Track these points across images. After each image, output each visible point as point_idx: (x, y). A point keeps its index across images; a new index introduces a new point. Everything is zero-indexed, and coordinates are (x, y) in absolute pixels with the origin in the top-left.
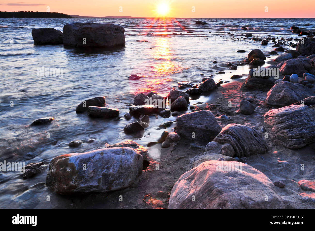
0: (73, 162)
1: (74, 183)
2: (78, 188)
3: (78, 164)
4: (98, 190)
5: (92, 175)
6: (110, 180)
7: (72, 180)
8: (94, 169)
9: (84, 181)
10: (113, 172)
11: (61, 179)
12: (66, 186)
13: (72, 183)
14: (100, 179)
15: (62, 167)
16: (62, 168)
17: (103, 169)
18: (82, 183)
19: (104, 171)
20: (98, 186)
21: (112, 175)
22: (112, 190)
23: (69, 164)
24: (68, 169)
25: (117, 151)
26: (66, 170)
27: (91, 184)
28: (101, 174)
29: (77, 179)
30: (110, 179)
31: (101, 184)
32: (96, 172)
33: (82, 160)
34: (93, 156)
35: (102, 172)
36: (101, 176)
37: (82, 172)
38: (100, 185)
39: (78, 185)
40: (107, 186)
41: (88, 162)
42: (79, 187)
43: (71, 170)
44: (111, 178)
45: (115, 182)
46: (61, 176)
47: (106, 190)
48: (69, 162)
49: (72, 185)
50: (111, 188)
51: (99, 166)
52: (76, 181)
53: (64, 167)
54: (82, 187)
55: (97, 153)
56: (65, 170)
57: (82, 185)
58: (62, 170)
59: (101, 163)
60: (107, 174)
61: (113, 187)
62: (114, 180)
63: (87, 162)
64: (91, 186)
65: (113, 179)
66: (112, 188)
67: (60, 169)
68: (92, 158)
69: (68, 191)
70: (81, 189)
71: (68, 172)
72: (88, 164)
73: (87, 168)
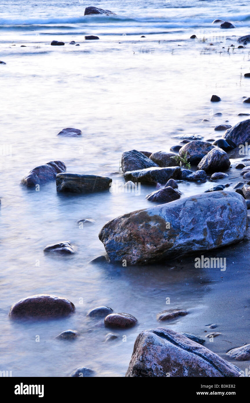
0: (158, 214)
1: (169, 241)
2: (174, 246)
3: (166, 215)
4: (202, 246)
5: (192, 226)
6: (219, 231)
7: (164, 237)
8: (192, 218)
9: (182, 236)
10: (222, 219)
11: (144, 239)
12: (156, 246)
13: (164, 241)
14: (205, 230)
15: (141, 223)
16: (141, 225)
17: (205, 216)
18: (180, 239)
19: (208, 219)
20: (204, 239)
21: (221, 223)
22: (222, 244)
23: (151, 217)
24: (152, 224)
25: (214, 195)
26: (150, 225)
27: (193, 238)
28: (206, 223)
29: (172, 234)
30: (218, 229)
31: (208, 236)
32: (198, 222)
33: (169, 210)
34: (182, 203)
35: (206, 221)
36: (206, 226)
38: (206, 238)
39: (175, 241)
40: (215, 240)
41: (179, 211)
42: (177, 245)
43: (157, 224)
44: (220, 227)
45: (226, 232)
46: (144, 235)
47: (214, 246)
48: (151, 215)
49: (166, 243)
50: (221, 242)
51: (198, 214)
52: (171, 236)
53: (144, 223)
54: (180, 245)
55: (187, 200)
56: (147, 226)
57: (181, 242)
58: (142, 227)
59: (199, 210)
60: (213, 223)
61: (224, 239)
62: (224, 230)
63: (177, 212)
64: (194, 241)
65: (222, 229)
66: (223, 241)
67: (138, 226)
68: (182, 206)
69: (158, 254)
70: (178, 247)
71: (155, 227)
72: (181, 214)
73: (180, 219)
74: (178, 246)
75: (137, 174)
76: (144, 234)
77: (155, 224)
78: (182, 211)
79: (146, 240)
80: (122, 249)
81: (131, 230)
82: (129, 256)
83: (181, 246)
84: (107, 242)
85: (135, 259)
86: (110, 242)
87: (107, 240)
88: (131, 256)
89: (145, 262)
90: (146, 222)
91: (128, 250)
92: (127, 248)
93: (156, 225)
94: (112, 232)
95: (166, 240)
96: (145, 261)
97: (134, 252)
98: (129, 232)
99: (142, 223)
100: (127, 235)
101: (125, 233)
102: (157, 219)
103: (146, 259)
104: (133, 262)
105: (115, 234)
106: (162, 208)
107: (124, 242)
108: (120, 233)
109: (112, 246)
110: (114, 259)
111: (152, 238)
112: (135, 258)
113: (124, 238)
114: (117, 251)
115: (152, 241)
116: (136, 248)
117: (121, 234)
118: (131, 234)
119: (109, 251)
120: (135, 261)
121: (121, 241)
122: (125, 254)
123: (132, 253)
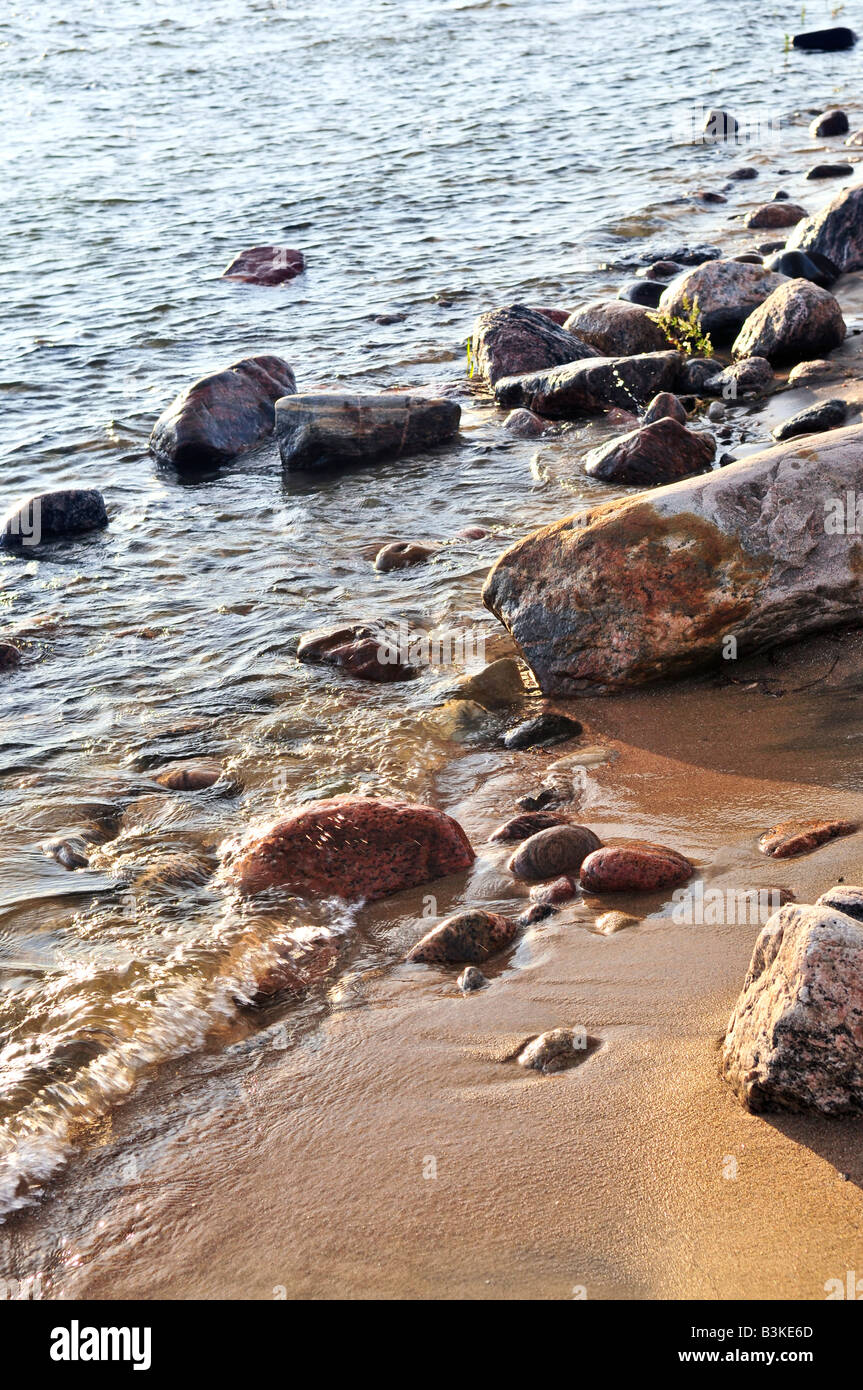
0: (690, 508)
1: (734, 595)
2: (754, 612)
3: (716, 511)
4: (848, 606)
5: (809, 542)
7: (717, 584)
9: (778, 575)
11: (650, 596)
12: (692, 617)
13: (720, 597)
15: (634, 543)
16: (635, 550)
18: (772, 586)
20: (854, 584)
23: (668, 521)
24: (675, 544)
26: (666, 550)
27: (817, 583)
29: (745, 572)
33: (726, 494)
34: (767, 469)
37: (754, 539)
39: (755, 596)
41: (760, 496)
42: (762, 607)
43: (692, 542)
46: (647, 584)
48: (665, 515)
49: (727, 604)
52: (742, 580)
53: (645, 542)
54: (774, 607)
55: (781, 458)
56: (657, 554)
57: (778, 595)
58: (638, 557)
63: (755, 499)
64: (820, 590)
67: (625, 554)
68: (769, 478)
69: (700, 643)
70: (767, 616)
71: (685, 553)
72: (767, 504)
73: (767, 520)
74: (766, 611)
75: (540, 384)
76: (650, 579)
77: (683, 544)
78: (768, 495)
79: (656, 598)
80: (574, 631)
81: (599, 570)
82: (600, 653)
83: (777, 610)
84: (516, 613)
85: (623, 664)
86: (529, 614)
87: (517, 605)
88: (607, 652)
89: (656, 671)
90: (651, 540)
91: (594, 633)
92: (590, 630)
93: (688, 546)
94: (530, 579)
95: (724, 592)
96: (658, 665)
97: (615, 641)
98: (594, 574)
99: (638, 544)
100: (588, 586)
101: (579, 580)
102: (687, 525)
103: (658, 661)
104: (613, 674)
105: (542, 584)
106: (700, 490)
107: (580, 610)
108: (560, 581)
109: (538, 623)
110: (547, 666)
111: (677, 592)
112: (623, 661)
113: (578, 596)
114: (555, 640)
115: (676, 599)
116: (621, 628)
117: (567, 582)
118: (601, 581)
119: (527, 640)
120: (620, 670)
121: (566, 608)
122: (583, 648)
123: (611, 642)
